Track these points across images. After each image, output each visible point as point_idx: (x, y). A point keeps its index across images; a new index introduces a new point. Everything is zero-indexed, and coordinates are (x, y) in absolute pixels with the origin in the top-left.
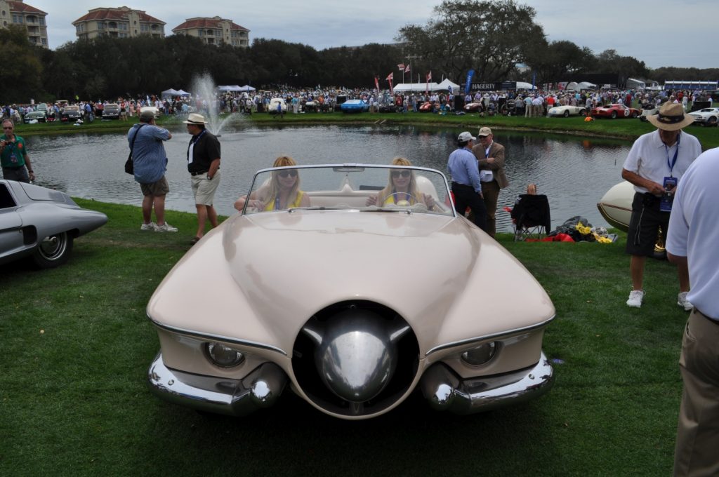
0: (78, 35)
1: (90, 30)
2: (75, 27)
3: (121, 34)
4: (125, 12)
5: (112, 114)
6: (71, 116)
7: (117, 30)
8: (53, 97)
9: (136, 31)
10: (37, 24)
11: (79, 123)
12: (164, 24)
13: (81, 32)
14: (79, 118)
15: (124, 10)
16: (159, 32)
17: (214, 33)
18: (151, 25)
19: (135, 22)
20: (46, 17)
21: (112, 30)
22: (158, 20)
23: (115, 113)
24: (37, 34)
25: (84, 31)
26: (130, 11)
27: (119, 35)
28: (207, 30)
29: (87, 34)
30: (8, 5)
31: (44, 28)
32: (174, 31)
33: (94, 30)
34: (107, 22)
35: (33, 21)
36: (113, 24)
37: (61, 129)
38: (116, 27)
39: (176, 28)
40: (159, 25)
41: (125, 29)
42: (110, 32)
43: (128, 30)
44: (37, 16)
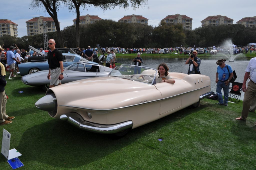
0: (202, 25)
1: (206, 24)
2: (201, 23)
3: (217, 25)
4: (219, 17)
5: (200, 52)
6: (187, 52)
7: (215, 23)
8: (188, 46)
9: (222, 23)
10: (189, 22)
11: (189, 54)
12: (233, 20)
13: (203, 24)
14: (190, 53)
15: (219, 16)
16: (231, 23)
17: (253, 23)
18: (228, 21)
19: (222, 20)
20: (192, 20)
21: (214, 23)
22: (231, 19)
23: (202, 51)
24: (189, 26)
25: (204, 24)
26: (221, 16)
27: (216, 25)
28: (250, 22)
29: (205, 25)
30: (181, 17)
31: (191, 23)
32: (237, 23)
33: (207, 23)
34: (212, 21)
35: (188, 22)
36: (214, 21)
37: (183, 56)
38: (215, 22)
39: (238, 22)
40: (231, 21)
41: (218, 23)
42: (213, 24)
43: (219, 23)
44: (190, 20)
